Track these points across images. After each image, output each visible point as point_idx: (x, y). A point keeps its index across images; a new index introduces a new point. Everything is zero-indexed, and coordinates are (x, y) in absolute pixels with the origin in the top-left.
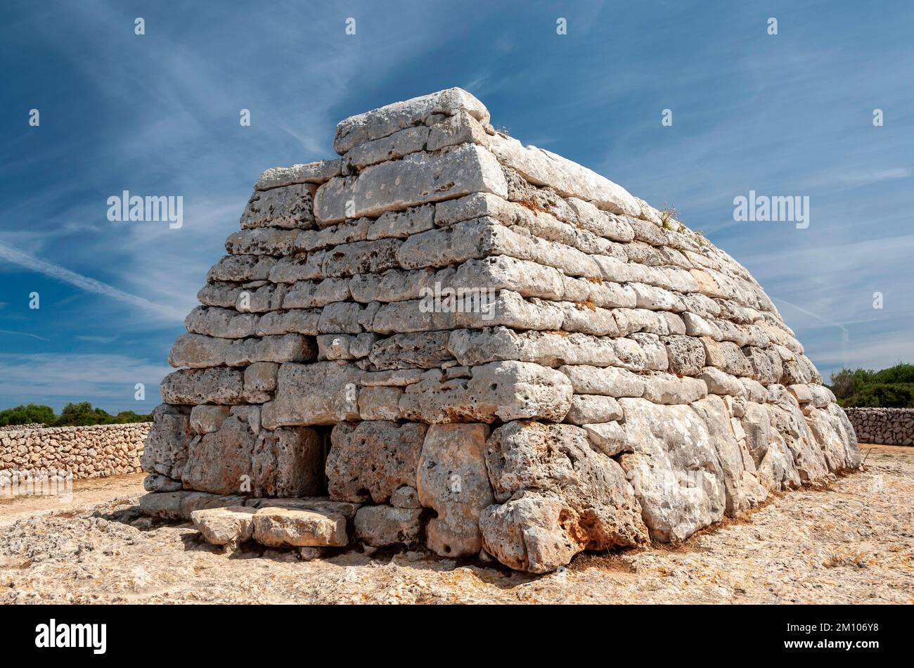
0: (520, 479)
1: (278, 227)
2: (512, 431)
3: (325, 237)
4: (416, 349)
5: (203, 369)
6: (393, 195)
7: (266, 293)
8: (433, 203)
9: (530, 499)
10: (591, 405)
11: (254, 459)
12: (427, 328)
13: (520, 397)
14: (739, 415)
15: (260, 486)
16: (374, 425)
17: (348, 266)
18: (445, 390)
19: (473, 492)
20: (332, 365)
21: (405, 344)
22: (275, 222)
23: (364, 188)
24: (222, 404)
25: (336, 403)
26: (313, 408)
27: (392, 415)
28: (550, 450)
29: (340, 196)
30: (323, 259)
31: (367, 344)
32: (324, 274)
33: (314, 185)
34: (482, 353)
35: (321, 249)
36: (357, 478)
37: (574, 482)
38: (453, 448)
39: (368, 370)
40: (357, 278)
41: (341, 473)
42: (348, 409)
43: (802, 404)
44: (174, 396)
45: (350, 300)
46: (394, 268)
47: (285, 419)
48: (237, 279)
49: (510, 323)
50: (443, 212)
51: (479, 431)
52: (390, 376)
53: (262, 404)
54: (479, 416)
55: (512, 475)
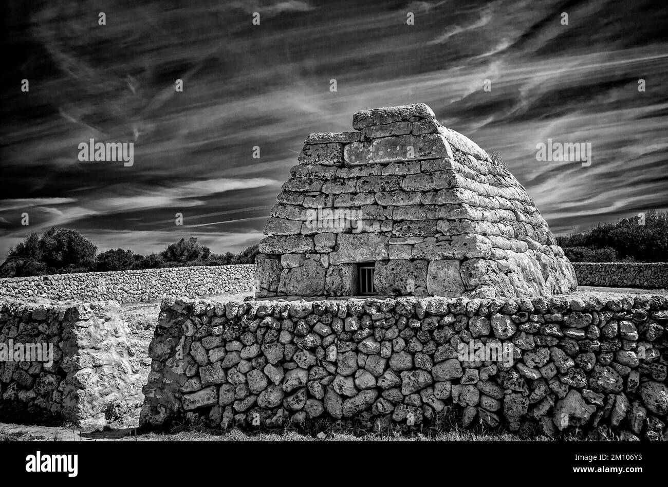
0: (480, 281)
1: (322, 165)
2: (474, 262)
3: (355, 173)
4: (419, 228)
5: (286, 236)
6: (397, 155)
7: (322, 198)
8: (420, 161)
9: (484, 288)
10: (498, 252)
11: (328, 279)
12: (424, 219)
13: (478, 249)
14: (538, 259)
15: (334, 291)
16: (399, 262)
17: (373, 188)
18: (438, 246)
19: (457, 287)
20: (371, 235)
21: (412, 226)
22: (321, 162)
23: (377, 150)
24: (301, 253)
25: (376, 252)
26: (362, 254)
27: (408, 257)
28: (488, 270)
29: (362, 152)
30: (356, 183)
31: (391, 225)
32: (358, 191)
33: (343, 145)
34: (457, 230)
35: (353, 178)
36: (391, 285)
37: (498, 282)
38: (445, 270)
39: (391, 237)
40: (379, 194)
41: (384, 283)
42: (383, 255)
43: (555, 255)
44: (270, 250)
45: (376, 203)
46: (400, 190)
47: (345, 260)
48: (301, 190)
49: (469, 218)
50: (426, 166)
51: (457, 263)
52: (406, 240)
53: (329, 253)
54: (457, 256)
55: (477, 279)
